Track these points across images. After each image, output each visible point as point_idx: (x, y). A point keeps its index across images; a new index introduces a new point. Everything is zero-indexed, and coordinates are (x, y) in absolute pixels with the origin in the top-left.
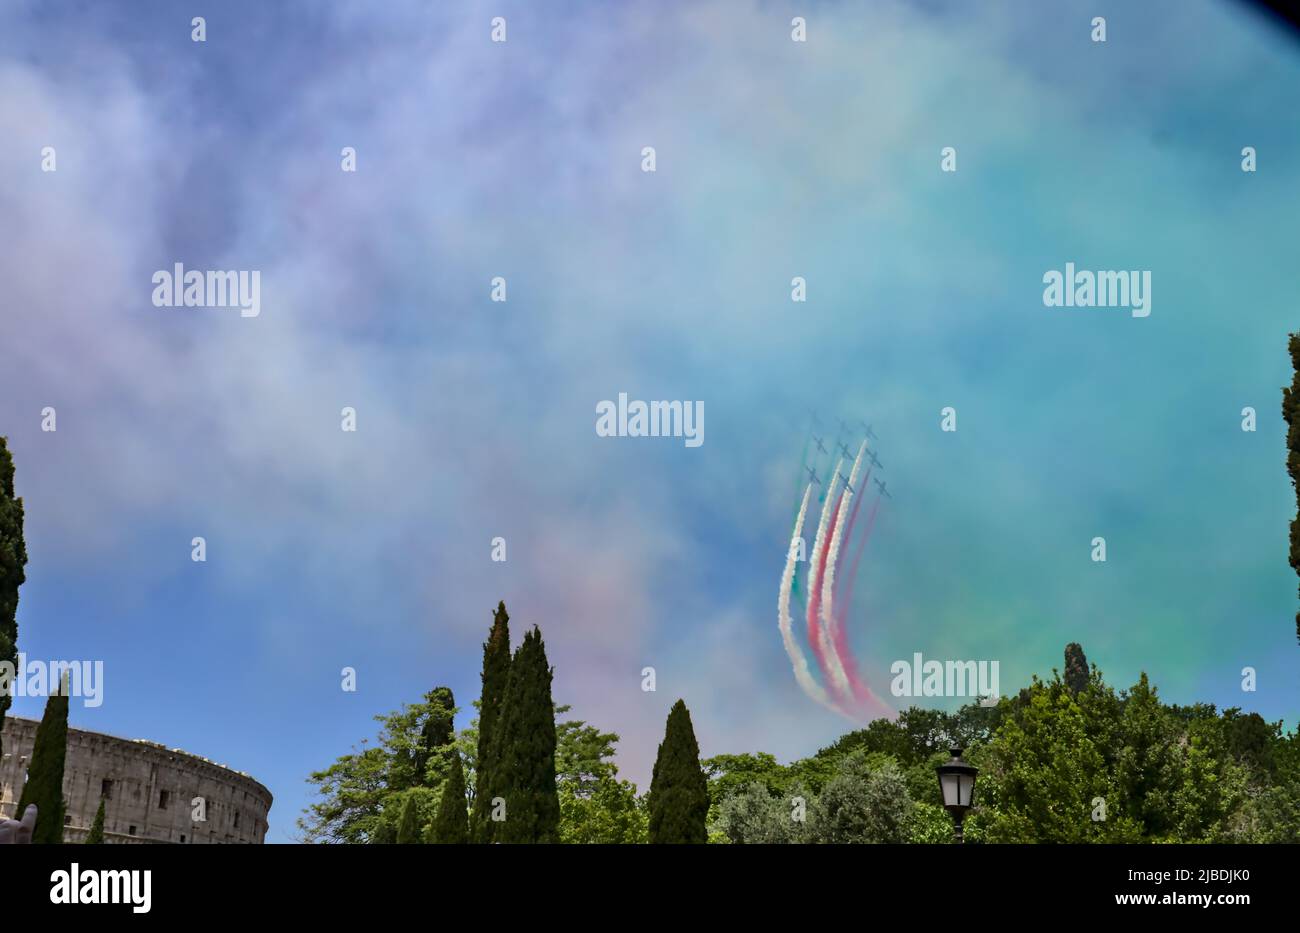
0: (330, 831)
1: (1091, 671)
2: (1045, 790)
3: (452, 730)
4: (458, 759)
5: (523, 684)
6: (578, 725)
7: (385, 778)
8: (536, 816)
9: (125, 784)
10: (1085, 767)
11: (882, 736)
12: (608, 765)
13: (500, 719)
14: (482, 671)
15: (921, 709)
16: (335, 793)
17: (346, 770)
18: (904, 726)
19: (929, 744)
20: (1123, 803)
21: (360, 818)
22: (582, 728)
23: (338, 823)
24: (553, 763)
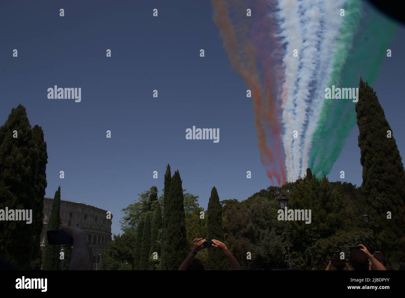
0: (127, 223)
1: (313, 175)
2: (303, 204)
3: (157, 197)
4: (159, 204)
5: (175, 184)
6: (188, 194)
7: (141, 209)
8: (179, 217)
9: (75, 214)
10: (312, 198)
11: (263, 193)
12: (196, 204)
13: (169, 193)
14: (164, 181)
15: (273, 186)
16: (128, 214)
17: (131, 208)
18: (269, 190)
19: (275, 194)
20: (321, 206)
21: (135, 219)
22: (190, 195)
23: (129, 221)
24: (183, 204)
